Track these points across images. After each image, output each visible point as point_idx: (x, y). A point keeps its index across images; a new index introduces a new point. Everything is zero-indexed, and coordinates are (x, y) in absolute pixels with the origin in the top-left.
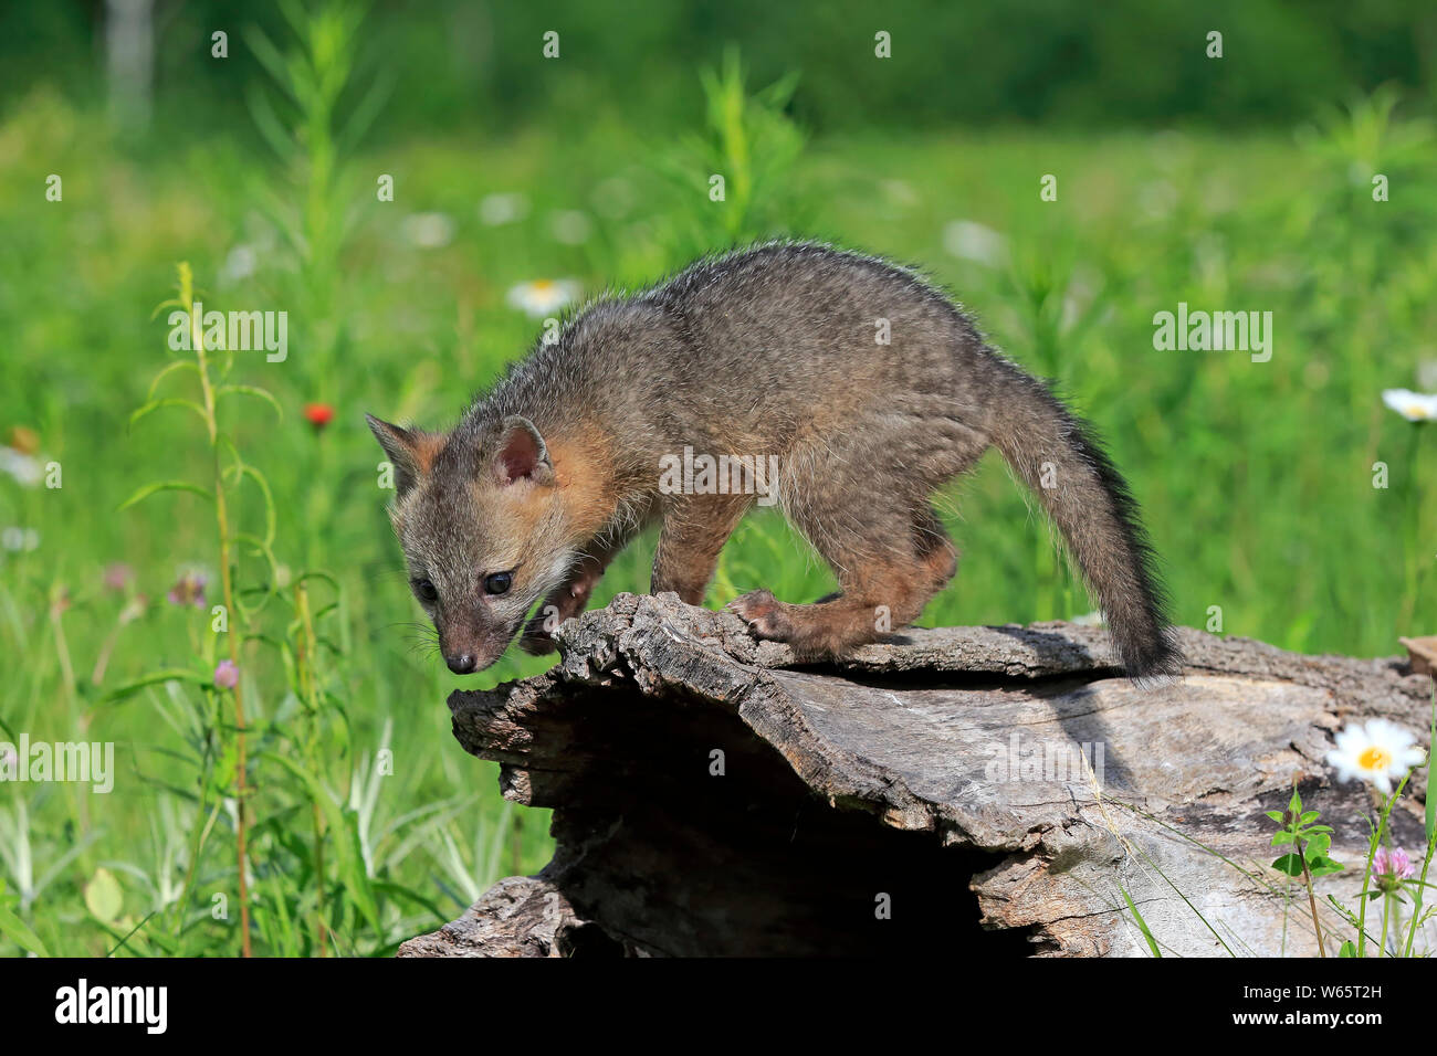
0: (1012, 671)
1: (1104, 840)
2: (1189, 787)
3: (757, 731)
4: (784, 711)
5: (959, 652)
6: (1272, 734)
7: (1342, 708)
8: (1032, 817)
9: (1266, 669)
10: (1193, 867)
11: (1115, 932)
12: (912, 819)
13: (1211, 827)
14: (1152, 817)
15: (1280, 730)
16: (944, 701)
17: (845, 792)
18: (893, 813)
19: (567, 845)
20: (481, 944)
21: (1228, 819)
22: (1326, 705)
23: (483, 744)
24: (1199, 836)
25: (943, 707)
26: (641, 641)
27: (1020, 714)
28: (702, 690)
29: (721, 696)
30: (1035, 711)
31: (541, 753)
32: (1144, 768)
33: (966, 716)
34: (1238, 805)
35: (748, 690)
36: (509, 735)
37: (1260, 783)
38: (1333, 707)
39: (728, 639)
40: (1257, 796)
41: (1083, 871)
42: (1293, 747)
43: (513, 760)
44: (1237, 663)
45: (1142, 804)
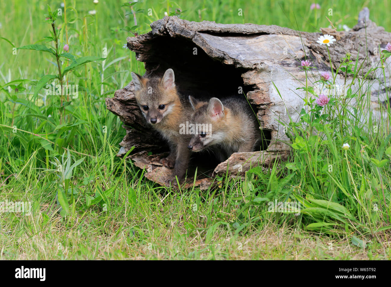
0: (244, 33)
1: (268, 67)
2: (282, 57)
3: (197, 44)
4: (202, 40)
5: (234, 29)
6: (297, 47)
7: (310, 42)
8: (253, 62)
9: (293, 34)
10: (284, 74)
11: (270, 86)
12: (230, 62)
13: (286, 66)
14: (275, 63)
15: (299, 46)
16: (230, 39)
17: (216, 56)
18: (226, 61)
19: (148, 71)
20: (132, 91)
21: (290, 64)
22: (307, 41)
23: (134, 48)
24: (284, 67)
25: (231, 40)
26: (170, 26)
27: (246, 42)
28: (184, 35)
29: (189, 37)
30: (249, 41)
31: (145, 50)
32: (272, 53)
33: (235, 42)
34: (292, 61)
35: (194, 36)
36: (139, 46)
37: (296, 57)
38: (308, 42)
39: (187, 26)
40: (295, 60)
41: (263, 73)
42: (301, 50)
43: (139, 52)
44: (288, 32)
45: (273, 60)
